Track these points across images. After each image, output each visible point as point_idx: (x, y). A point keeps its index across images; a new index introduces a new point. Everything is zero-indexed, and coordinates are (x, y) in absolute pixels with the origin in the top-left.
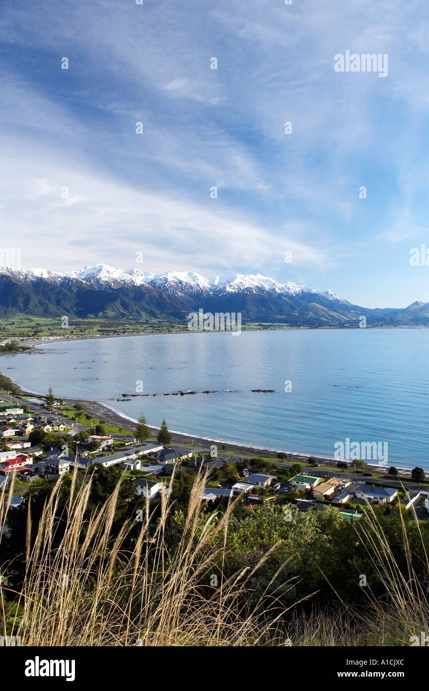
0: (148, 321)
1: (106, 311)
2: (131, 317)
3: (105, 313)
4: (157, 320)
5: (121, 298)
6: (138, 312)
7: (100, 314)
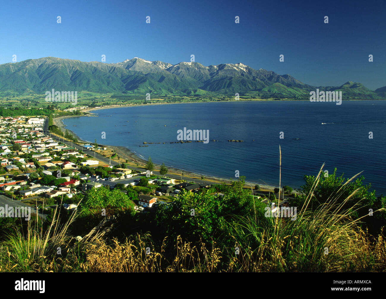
0: (166, 95)
1: (139, 89)
2: (156, 93)
3: (139, 90)
4: (173, 94)
5: (149, 80)
6: (160, 89)
7: (136, 90)
